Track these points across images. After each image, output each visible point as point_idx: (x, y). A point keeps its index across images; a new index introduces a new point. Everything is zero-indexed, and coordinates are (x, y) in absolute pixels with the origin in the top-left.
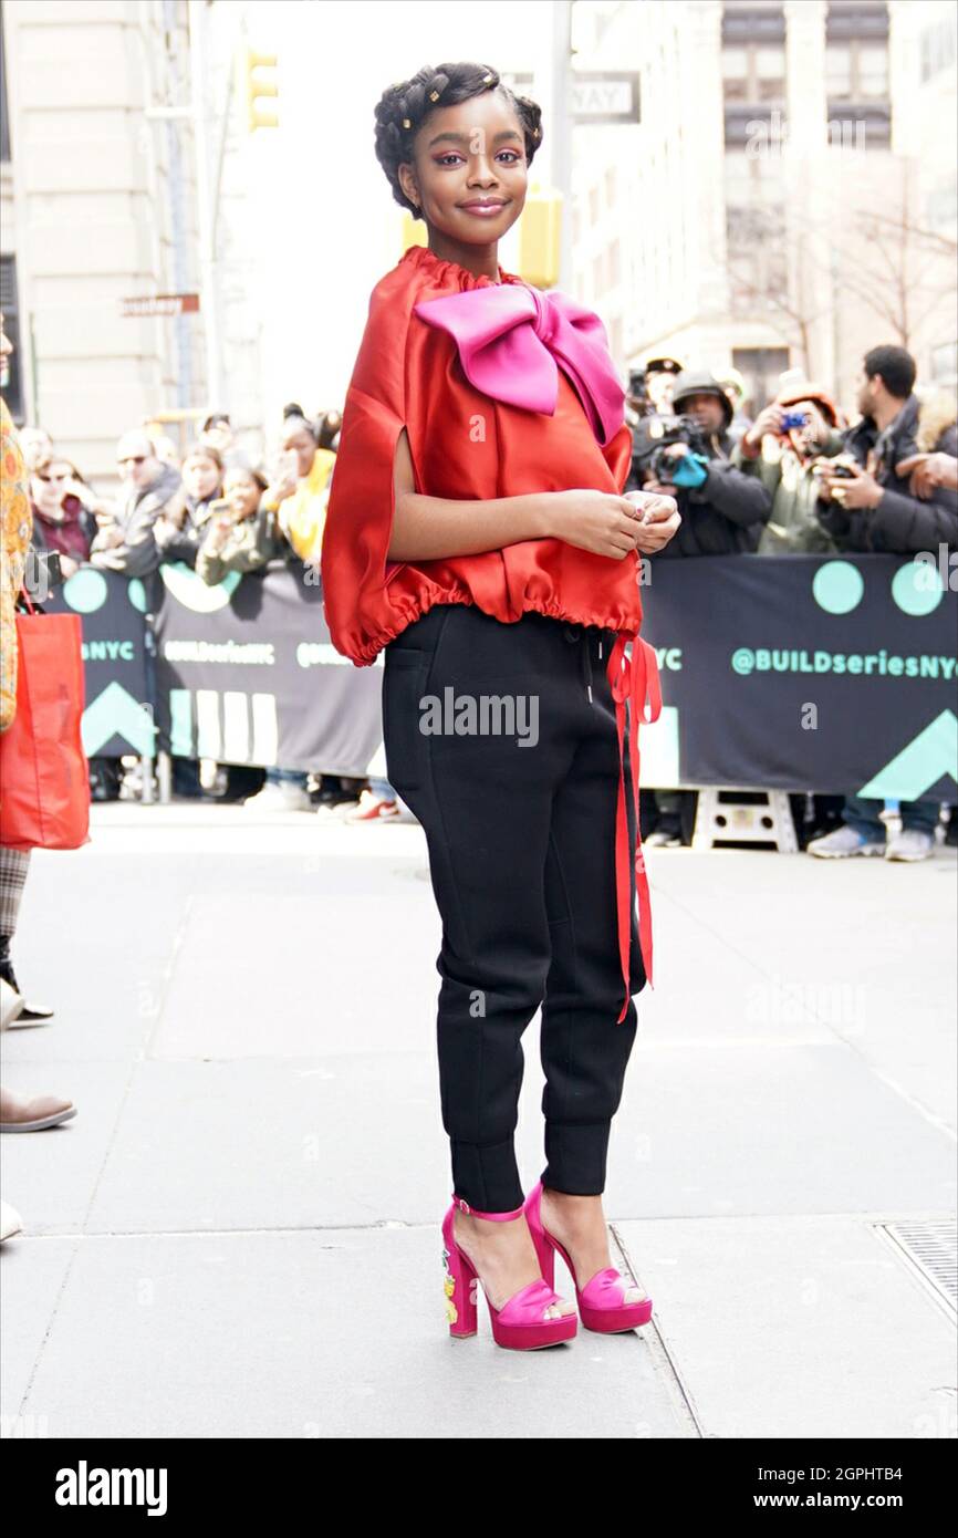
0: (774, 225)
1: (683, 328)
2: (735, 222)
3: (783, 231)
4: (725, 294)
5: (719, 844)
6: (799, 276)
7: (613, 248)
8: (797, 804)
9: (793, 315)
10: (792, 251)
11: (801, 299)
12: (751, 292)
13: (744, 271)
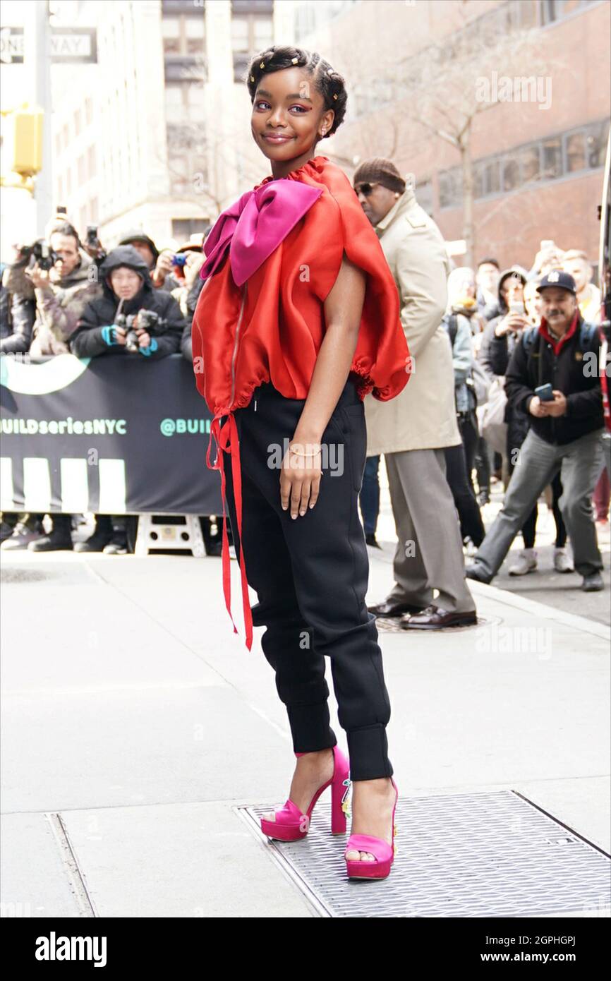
0: (197, 137)
1: (139, 205)
2: (172, 134)
3: (204, 140)
4: (167, 182)
5: (152, 552)
6: (215, 170)
7: (91, 151)
8: (205, 524)
9: (212, 197)
10: (210, 154)
11: (217, 186)
12: (184, 181)
13: (179, 167)
